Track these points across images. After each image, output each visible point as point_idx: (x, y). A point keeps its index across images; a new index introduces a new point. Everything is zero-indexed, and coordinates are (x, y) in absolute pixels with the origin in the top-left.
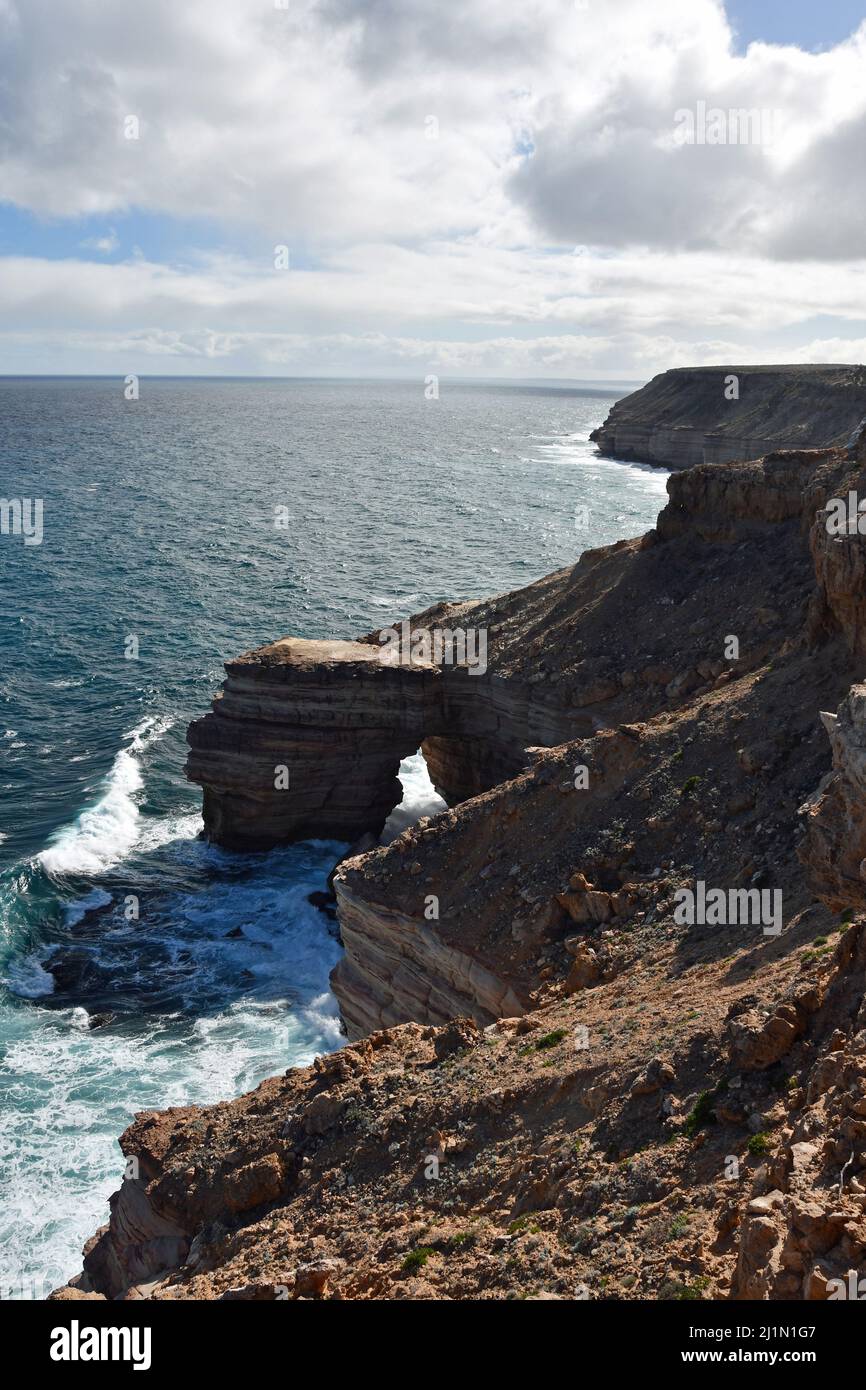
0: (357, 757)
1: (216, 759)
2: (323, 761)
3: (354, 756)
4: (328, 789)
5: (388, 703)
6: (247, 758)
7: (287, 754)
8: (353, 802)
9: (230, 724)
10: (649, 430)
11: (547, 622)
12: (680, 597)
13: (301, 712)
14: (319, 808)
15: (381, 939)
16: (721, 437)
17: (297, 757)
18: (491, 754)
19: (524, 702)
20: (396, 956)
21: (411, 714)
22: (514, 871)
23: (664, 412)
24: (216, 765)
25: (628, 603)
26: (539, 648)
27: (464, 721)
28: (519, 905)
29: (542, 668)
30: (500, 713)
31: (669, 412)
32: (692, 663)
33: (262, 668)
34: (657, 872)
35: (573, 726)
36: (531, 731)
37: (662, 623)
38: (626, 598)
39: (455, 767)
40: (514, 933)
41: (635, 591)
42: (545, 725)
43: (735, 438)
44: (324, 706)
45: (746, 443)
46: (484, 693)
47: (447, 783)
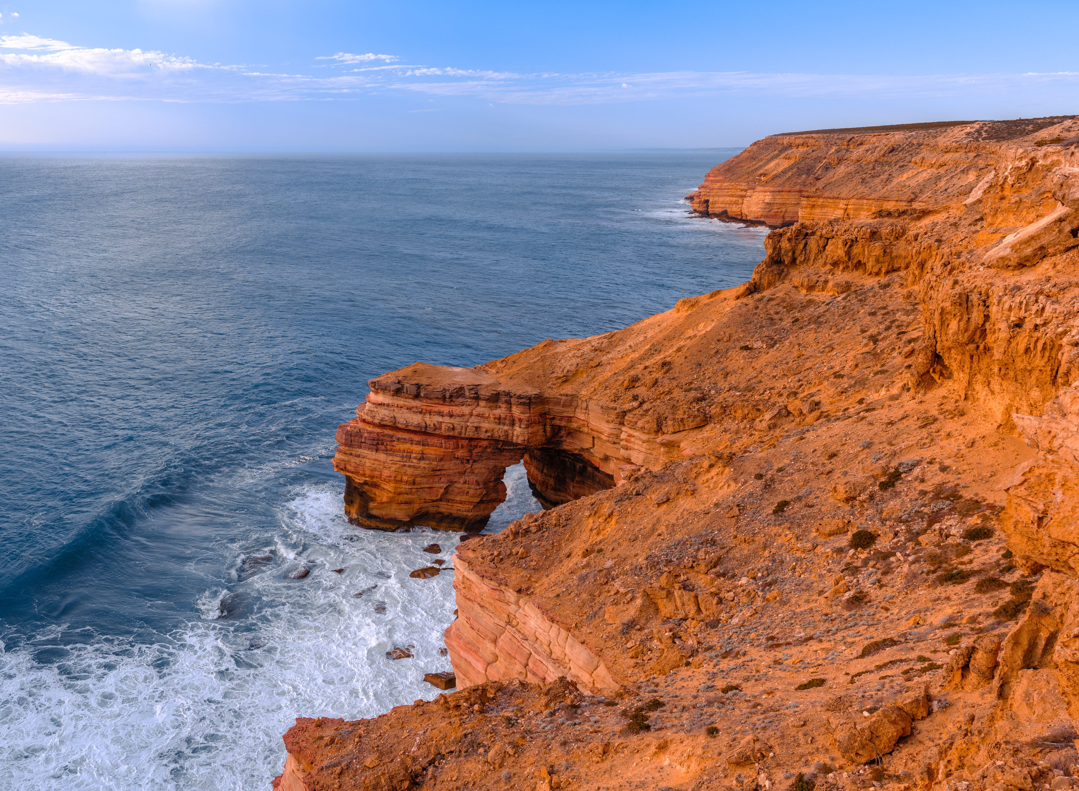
0: (471, 462)
1: (358, 456)
2: (442, 463)
3: (468, 460)
4: (445, 485)
5: (499, 420)
6: (382, 456)
7: (414, 455)
8: (465, 498)
9: (370, 429)
10: (744, 193)
11: (642, 359)
12: (772, 343)
13: (428, 423)
14: (437, 500)
15: (491, 609)
16: (819, 197)
17: (422, 459)
18: (584, 468)
19: (617, 426)
20: (503, 624)
21: (518, 430)
22: (609, 564)
23: (761, 175)
24: (357, 460)
25: (721, 346)
26: (635, 380)
27: (563, 439)
28: (612, 593)
29: (635, 398)
30: (595, 434)
31: (765, 175)
32: (782, 401)
33: (399, 386)
34: (744, 581)
35: (662, 449)
36: (622, 451)
37: (753, 364)
38: (719, 341)
39: (550, 476)
40: (606, 616)
41: (727, 335)
42: (636, 447)
43: (834, 198)
44: (447, 419)
45: (845, 202)
46: (582, 417)
47: (543, 489)
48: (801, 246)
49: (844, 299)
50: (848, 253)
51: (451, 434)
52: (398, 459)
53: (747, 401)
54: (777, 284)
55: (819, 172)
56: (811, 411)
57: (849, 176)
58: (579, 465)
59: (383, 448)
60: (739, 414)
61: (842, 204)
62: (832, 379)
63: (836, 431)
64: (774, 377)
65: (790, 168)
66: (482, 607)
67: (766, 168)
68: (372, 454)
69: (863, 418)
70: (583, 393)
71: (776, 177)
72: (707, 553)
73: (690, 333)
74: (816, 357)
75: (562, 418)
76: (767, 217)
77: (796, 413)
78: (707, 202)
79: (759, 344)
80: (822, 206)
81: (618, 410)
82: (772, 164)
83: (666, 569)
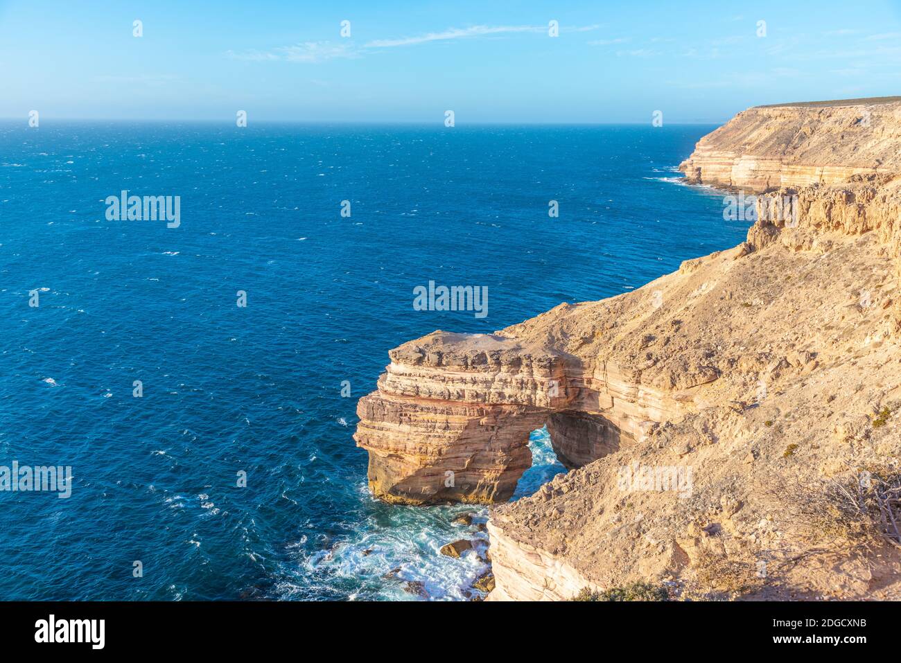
1: (382, 429)
2: (467, 431)
3: (493, 427)
4: (471, 454)
5: (522, 385)
6: (405, 428)
7: (438, 425)
8: (491, 465)
9: (392, 400)
10: (731, 161)
11: (653, 319)
12: (768, 299)
13: (451, 391)
14: (464, 470)
15: (527, 574)
16: (799, 164)
17: (447, 428)
18: (605, 428)
19: (634, 385)
20: (540, 588)
21: (540, 394)
22: (639, 517)
23: (745, 144)
24: (381, 434)
25: (723, 303)
26: (648, 340)
27: (583, 401)
28: (644, 546)
29: (649, 357)
30: (614, 394)
31: (749, 144)
32: (781, 353)
33: (421, 355)
35: (677, 405)
36: (640, 410)
37: (753, 320)
38: (722, 299)
39: (574, 439)
41: (729, 294)
42: (653, 404)
43: (810, 165)
44: (469, 386)
45: (820, 169)
46: (601, 378)
47: (568, 453)
49: (828, 257)
51: (474, 401)
52: (423, 429)
53: (751, 354)
54: (769, 244)
55: (796, 142)
56: (808, 361)
57: (823, 145)
58: (599, 426)
59: (406, 418)
60: (745, 367)
61: (818, 171)
62: (823, 331)
63: (831, 377)
64: (773, 331)
65: (771, 137)
67: (751, 136)
68: (394, 426)
69: (854, 364)
70: (601, 354)
71: (759, 146)
72: (728, 499)
73: (696, 293)
74: (808, 311)
75: (582, 380)
77: (794, 364)
78: (699, 169)
79: (758, 300)
80: (801, 173)
81: (634, 369)
82: (755, 134)
83: (693, 518)
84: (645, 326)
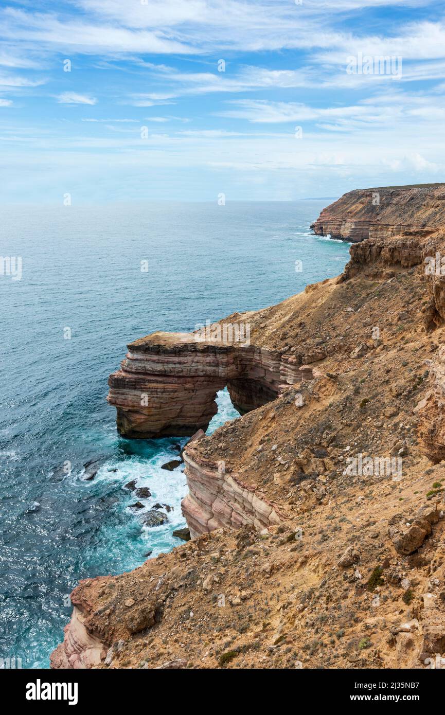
0: (195, 391)
2: (177, 393)
3: (193, 390)
4: (180, 407)
5: (210, 364)
7: (159, 390)
8: (192, 414)
9: (130, 376)
10: (341, 223)
11: (289, 321)
12: (357, 307)
13: (166, 369)
14: (175, 417)
15: (208, 484)
16: (379, 225)
17: (164, 392)
18: (262, 388)
19: (278, 362)
20: (215, 493)
21: (221, 369)
22: (274, 447)
23: (349, 212)
24: (123, 397)
25: (330, 311)
26: (285, 334)
28: (277, 465)
29: (286, 345)
30: (266, 368)
32: (363, 341)
33: (146, 347)
34: (348, 448)
35: (303, 374)
36: (281, 377)
37: (348, 321)
38: (329, 308)
39: (243, 395)
40: (275, 480)
41: (333, 305)
42: (288, 374)
43: (386, 225)
44: (177, 366)
45: (392, 227)
46: (258, 358)
47: (240, 403)
48: (368, 252)
49: (392, 281)
50: (392, 256)
51: (181, 374)
54: (357, 275)
55: (378, 211)
56: (379, 345)
57: (393, 213)
58: (258, 387)
59: (139, 387)
61: (389, 228)
63: (390, 356)
64: (359, 327)
65: (363, 208)
66: (203, 484)
67: (351, 208)
68: (132, 392)
69: (403, 348)
70: (257, 344)
71: (356, 213)
72: (327, 434)
73: (314, 305)
74: (379, 315)
75: (247, 360)
76: (353, 236)
77: (371, 347)
78: (322, 228)
80: (380, 230)
81: (277, 353)
82: (354, 207)
83: (306, 446)
84: (283, 326)
